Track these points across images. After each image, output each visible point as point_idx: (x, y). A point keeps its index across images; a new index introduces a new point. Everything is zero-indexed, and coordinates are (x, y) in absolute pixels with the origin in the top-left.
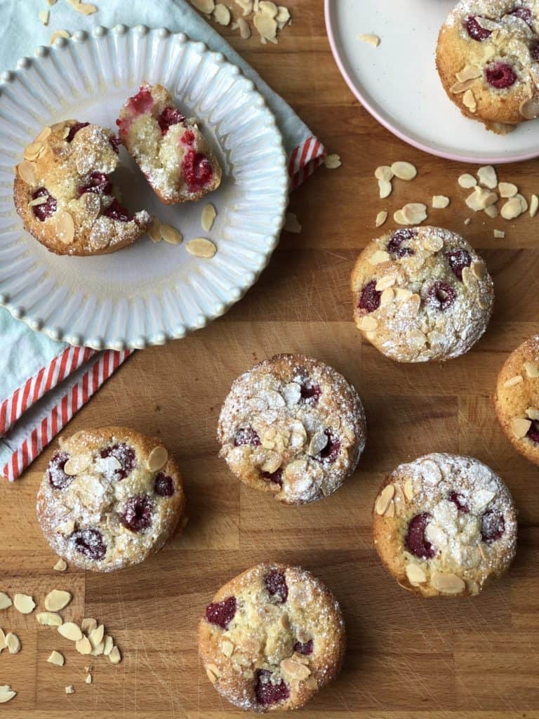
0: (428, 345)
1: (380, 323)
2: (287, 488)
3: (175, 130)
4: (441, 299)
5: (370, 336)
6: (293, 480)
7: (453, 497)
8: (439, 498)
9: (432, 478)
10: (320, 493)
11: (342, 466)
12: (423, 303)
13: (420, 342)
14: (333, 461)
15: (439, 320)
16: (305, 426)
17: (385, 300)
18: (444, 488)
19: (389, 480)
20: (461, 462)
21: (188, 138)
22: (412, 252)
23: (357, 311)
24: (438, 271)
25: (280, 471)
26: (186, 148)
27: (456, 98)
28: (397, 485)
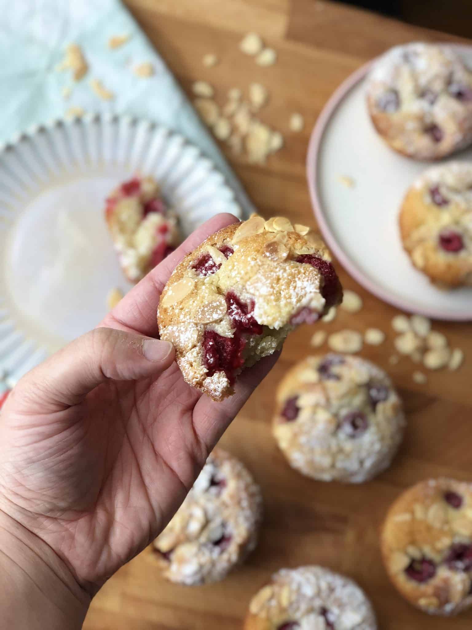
0: (333, 466)
1: (295, 436)
2: (174, 567)
3: (154, 219)
4: (355, 426)
5: (284, 445)
6: (182, 561)
7: (324, 612)
8: (310, 610)
9: (309, 591)
10: (203, 580)
11: (229, 560)
12: (339, 426)
13: (326, 461)
14: (222, 552)
15: (348, 446)
16: (206, 513)
17: (304, 416)
18: (318, 603)
19: (269, 582)
20: (338, 581)
21: (164, 230)
22: (338, 378)
23: (277, 419)
24: (358, 401)
25: (172, 550)
26: (160, 239)
27: (409, 251)
28: (276, 588)
